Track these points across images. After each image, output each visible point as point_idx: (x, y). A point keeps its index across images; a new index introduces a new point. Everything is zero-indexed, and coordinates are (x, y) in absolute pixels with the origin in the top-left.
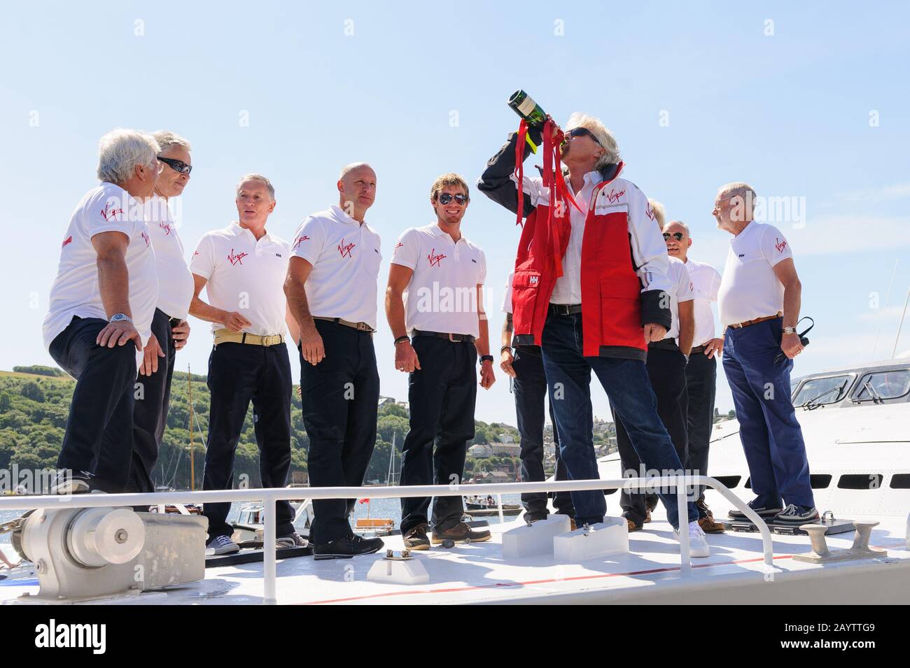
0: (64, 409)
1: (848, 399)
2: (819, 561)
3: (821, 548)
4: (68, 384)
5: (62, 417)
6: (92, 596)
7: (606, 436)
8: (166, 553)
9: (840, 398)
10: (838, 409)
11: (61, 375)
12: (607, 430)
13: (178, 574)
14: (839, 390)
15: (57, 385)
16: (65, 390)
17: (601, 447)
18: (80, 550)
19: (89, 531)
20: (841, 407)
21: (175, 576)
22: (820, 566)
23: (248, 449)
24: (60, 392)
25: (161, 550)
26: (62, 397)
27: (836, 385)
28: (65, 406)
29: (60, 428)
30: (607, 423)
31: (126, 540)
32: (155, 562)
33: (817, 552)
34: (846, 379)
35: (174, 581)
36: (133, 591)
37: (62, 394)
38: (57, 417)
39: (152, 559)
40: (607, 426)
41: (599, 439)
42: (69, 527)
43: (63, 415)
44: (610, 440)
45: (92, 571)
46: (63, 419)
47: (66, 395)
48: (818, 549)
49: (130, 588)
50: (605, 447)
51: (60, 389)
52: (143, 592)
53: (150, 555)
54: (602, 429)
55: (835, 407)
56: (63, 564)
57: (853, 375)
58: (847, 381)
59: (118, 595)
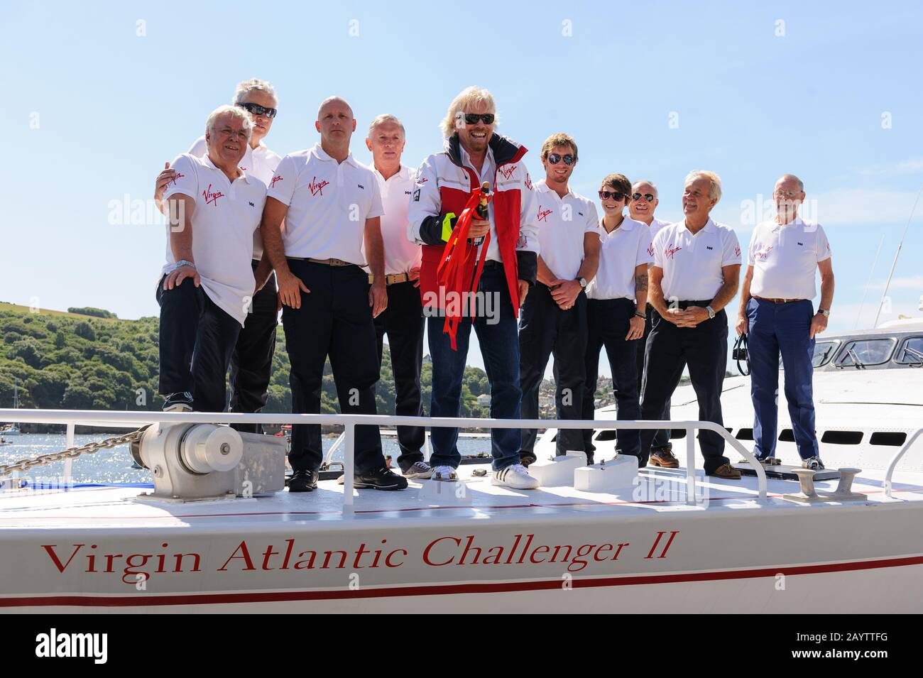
0: (113, 348)
1: (832, 364)
2: (807, 500)
3: (809, 490)
4: (116, 325)
5: (110, 355)
6: (199, 497)
7: (606, 391)
8: (255, 466)
9: (824, 363)
10: (822, 372)
11: (110, 317)
12: (607, 386)
13: (264, 484)
14: (823, 355)
15: (107, 326)
16: (112, 331)
17: (600, 402)
18: (191, 458)
19: (198, 444)
20: (826, 371)
21: (262, 485)
22: (808, 504)
23: (275, 390)
24: (108, 332)
25: (251, 463)
26: (111, 337)
27: (820, 350)
28: (113, 345)
29: (108, 365)
30: (607, 379)
31: (229, 452)
32: (247, 473)
33: (805, 493)
34: (830, 345)
35: (261, 489)
36: (230, 495)
37: (111, 334)
38: (106, 355)
39: (245, 470)
40: (607, 382)
41: (600, 394)
42: (182, 440)
43: (111, 353)
44: (610, 395)
45: (198, 477)
46: (110, 357)
47: (114, 335)
48: (806, 490)
49: (228, 493)
50: (605, 401)
51: (109, 329)
52: (237, 497)
53: (242, 467)
54: (602, 384)
55: (820, 370)
56: (177, 471)
57: (838, 341)
58: (831, 348)
59: (219, 498)
